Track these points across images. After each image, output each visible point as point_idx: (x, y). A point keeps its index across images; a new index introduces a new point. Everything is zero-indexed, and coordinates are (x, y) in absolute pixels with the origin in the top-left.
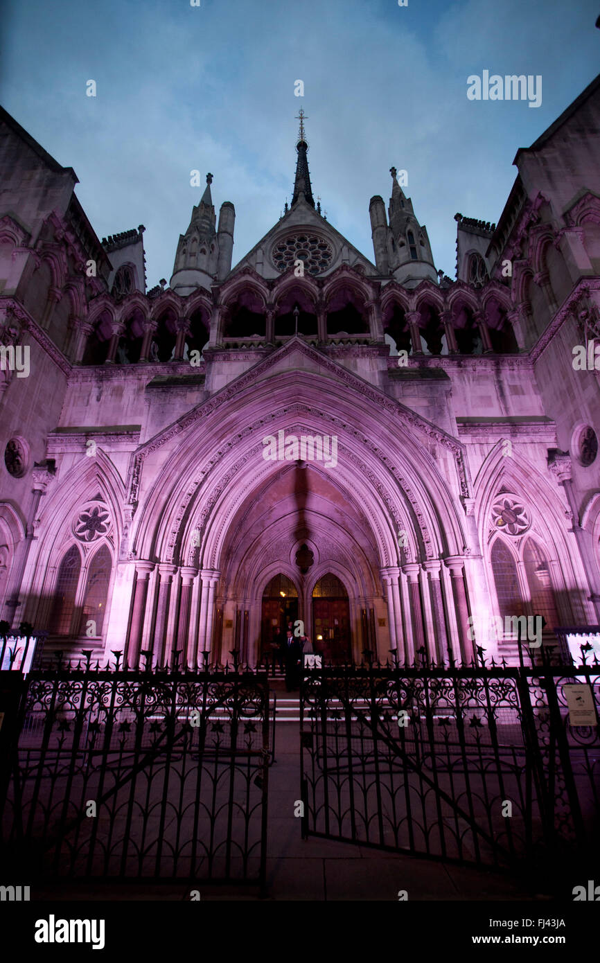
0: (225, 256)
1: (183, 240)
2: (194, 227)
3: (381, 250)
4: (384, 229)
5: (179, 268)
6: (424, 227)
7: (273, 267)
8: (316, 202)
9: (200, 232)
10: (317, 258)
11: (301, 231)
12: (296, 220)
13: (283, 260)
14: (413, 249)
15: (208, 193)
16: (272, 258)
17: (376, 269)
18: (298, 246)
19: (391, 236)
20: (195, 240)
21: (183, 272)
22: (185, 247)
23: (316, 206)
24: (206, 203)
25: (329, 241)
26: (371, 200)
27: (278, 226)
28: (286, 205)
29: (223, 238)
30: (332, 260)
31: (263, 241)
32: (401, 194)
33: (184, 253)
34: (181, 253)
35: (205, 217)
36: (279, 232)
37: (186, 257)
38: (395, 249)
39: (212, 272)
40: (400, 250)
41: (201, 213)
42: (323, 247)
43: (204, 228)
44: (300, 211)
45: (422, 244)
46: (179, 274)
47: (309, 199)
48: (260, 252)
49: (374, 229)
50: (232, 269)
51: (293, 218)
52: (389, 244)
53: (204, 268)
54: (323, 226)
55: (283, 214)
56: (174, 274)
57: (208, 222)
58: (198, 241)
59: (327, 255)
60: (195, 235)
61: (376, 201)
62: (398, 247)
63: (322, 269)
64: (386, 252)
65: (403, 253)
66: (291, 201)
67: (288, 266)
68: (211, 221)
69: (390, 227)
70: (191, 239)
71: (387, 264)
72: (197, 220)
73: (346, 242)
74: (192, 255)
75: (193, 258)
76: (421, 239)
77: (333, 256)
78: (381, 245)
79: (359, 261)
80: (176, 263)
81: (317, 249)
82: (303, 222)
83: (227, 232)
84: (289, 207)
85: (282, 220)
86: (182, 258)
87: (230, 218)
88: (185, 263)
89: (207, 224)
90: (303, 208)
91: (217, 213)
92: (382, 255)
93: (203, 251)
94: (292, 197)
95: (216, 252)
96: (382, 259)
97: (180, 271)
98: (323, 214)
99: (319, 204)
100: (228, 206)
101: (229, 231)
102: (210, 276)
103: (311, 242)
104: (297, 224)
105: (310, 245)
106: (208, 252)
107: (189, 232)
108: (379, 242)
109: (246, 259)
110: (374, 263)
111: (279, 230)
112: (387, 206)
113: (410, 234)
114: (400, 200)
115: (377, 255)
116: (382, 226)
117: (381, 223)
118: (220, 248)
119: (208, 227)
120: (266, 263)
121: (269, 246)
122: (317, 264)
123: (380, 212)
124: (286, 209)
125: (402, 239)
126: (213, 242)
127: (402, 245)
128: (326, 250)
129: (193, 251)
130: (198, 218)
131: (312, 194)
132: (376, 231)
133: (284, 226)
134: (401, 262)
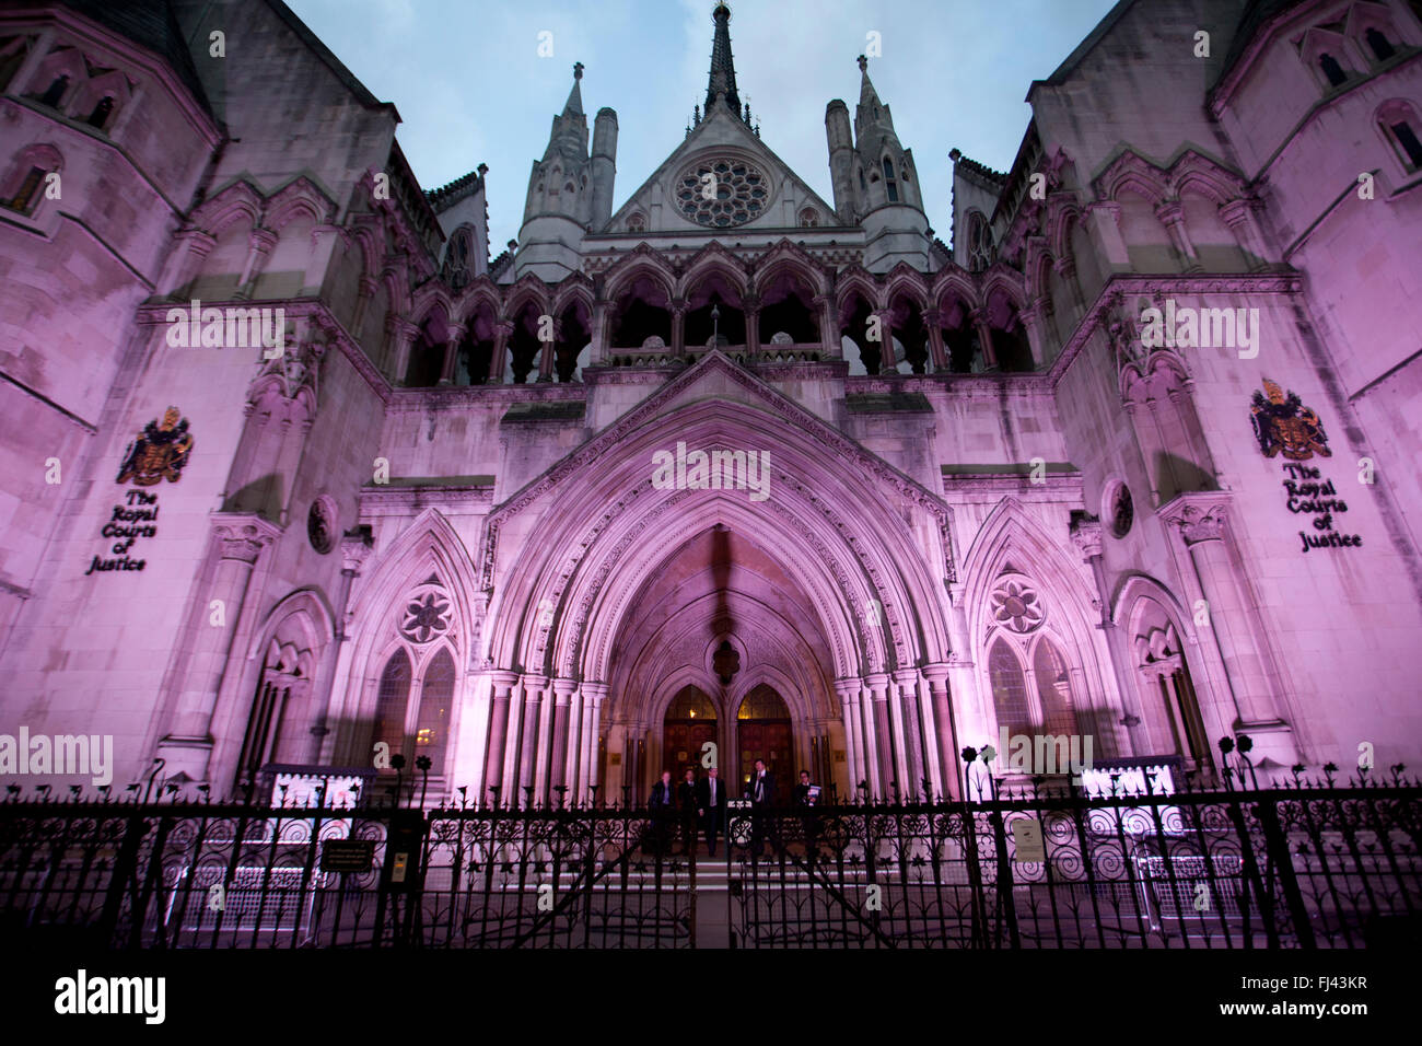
0: (603, 193)
1: (539, 169)
2: (555, 148)
3: (844, 185)
4: (848, 152)
5: (533, 214)
6: (909, 150)
7: (677, 211)
8: (743, 102)
9: (564, 157)
10: (744, 197)
11: (719, 154)
12: (712, 136)
13: (693, 200)
14: (891, 186)
15: (576, 95)
16: (675, 196)
17: (835, 215)
19: (858, 163)
20: (557, 169)
21: (539, 220)
22: (541, 181)
23: (743, 111)
24: (573, 111)
25: (762, 171)
26: (829, 105)
27: (684, 146)
28: (697, 108)
29: (599, 164)
30: (768, 200)
31: (661, 171)
32: (875, 98)
33: (541, 189)
34: (536, 189)
35: (572, 133)
36: (686, 157)
37: (543, 197)
38: (864, 186)
39: (583, 219)
40: (872, 186)
41: (567, 126)
42: (753, 179)
43: (570, 150)
44: (719, 122)
45: (905, 178)
46: (531, 224)
47: (733, 101)
48: (656, 188)
49: (832, 153)
50: (613, 214)
51: (707, 134)
52: (855, 175)
53: (570, 213)
54: (753, 147)
55: (692, 125)
56: (525, 224)
57: (577, 141)
58: (563, 170)
59: (759, 192)
60: (558, 161)
61: (836, 108)
62: (868, 181)
63: (753, 214)
64: (850, 189)
65: (877, 192)
66: (704, 101)
67: (700, 209)
68: (581, 139)
69: (857, 151)
70: (552, 167)
71: (851, 207)
72: (560, 138)
73: (789, 173)
74: (553, 193)
75: (554, 199)
76: (903, 170)
77: (770, 194)
78: (843, 178)
79: (810, 203)
80: (528, 206)
81: (745, 182)
82: (724, 142)
83: (606, 154)
84: (702, 112)
85: (692, 135)
86: (538, 197)
87: (611, 133)
88: (542, 204)
89: (575, 144)
90: (723, 118)
91: (591, 124)
92: (844, 194)
93: (570, 187)
94: (706, 94)
95: (589, 187)
96: (844, 199)
97: (535, 218)
98: (753, 124)
99: (747, 107)
100: (607, 115)
101: (609, 152)
102: (581, 226)
103: (735, 171)
104: (714, 143)
105: (734, 176)
106: (576, 188)
107: (548, 155)
108: (840, 172)
109: (634, 199)
110: (832, 205)
111: (686, 153)
112: (853, 115)
113: (887, 161)
114: (873, 109)
115: (836, 194)
116: (844, 148)
117: (844, 142)
118: (596, 180)
119: (576, 148)
120: (666, 205)
121: (672, 176)
122: (745, 207)
123: (842, 126)
124: (697, 115)
125: (874, 170)
126: (586, 173)
127: (875, 178)
128: (759, 185)
129: (554, 187)
130: (561, 134)
131: (736, 90)
132: (835, 155)
133: (693, 147)
134: (874, 206)
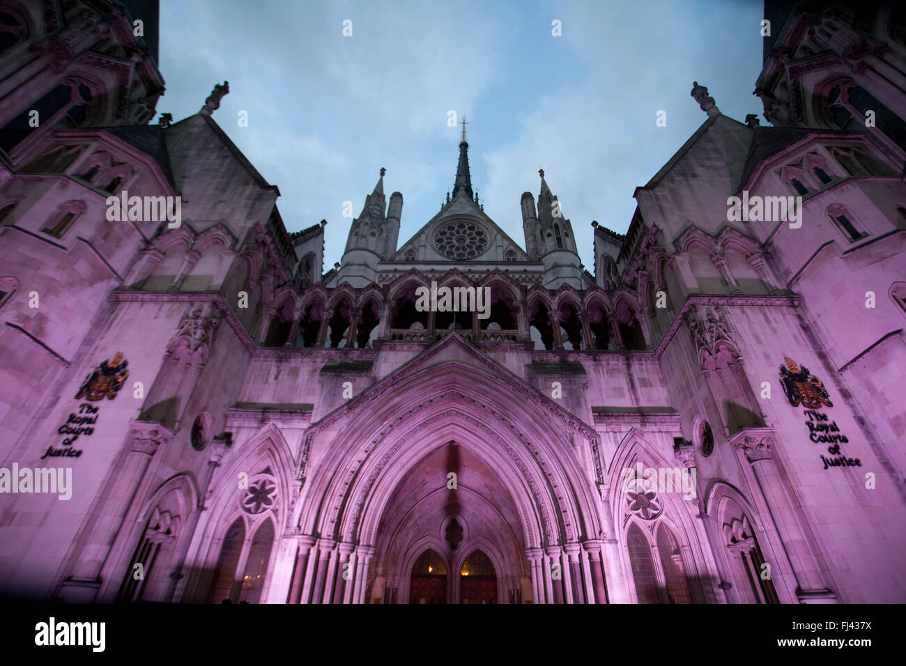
0: (392, 238)
1: (356, 223)
2: (366, 213)
3: (531, 238)
4: (534, 220)
5: (350, 248)
6: (569, 220)
7: (434, 249)
8: (475, 192)
9: (371, 217)
10: (474, 243)
11: (461, 219)
12: (459, 209)
13: (444, 243)
14: (559, 239)
15: (380, 185)
16: (434, 241)
17: (526, 255)
18: (458, 232)
19: (539, 227)
20: (367, 224)
21: (354, 252)
22: (357, 230)
23: (474, 196)
24: (378, 193)
25: (485, 229)
26: (523, 195)
27: (440, 214)
28: (448, 194)
29: (391, 222)
30: (488, 245)
31: (426, 227)
32: (549, 192)
33: (356, 234)
34: (353, 234)
35: (377, 204)
36: (441, 220)
37: (358, 238)
38: (543, 239)
39: (379, 252)
40: (547, 239)
41: (374, 201)
42: (479, 233)
43: (375, 213)
44: (460, 202)
45: (567, 235)
46: (348, 254)
47: (469, 191)
48: (423, 237)
49: (525, 220)
50: (397, 249)
51: (453, 208)
52: (538, 233)
53: (372, 248)
54: (480, 216)
55: (445, 203)
56: (345, 253)
57: (379, 209)
58: (370, 225)
59: (482, 241)
60: (367, 220)
61: (527, 197)
62: (545, 236)
63: (479, 253)
64: (535, 240)
65: (550, 243)
66: (452, 190)
67: (448, 249)
68: (381, 208)
69: (539, 220)
70: (363, 223)
71: (536, 251)
72: (370, 207)
73: (500, 231)
74: (363, 237)
75: (363, 239)
76: (565, 231)
77: (489, 239)
78: (531, 234)
79: (511, 248)
80: (348, 243)
81: (474, 235)
82: (463, 212)
83: (395, 217)
84: (451, 196)
85: (444, 209)
86: (354, 238)
87: (399, 205)
88: (356, 243)
89: (378, 211)
90: (463, 200)
91: (387, 200)
92: (531, 243)
93: (373, 234)
94: (454, 187)
95: (384, 235)
96: (532, 246)
97: (352, 250)
98: (480, 203)
99: (477, 194)
100: (397, 196)
101: (397, 216)
102: (378, 256)
103: (469, 228)
104: (457, 213)
105: (468, 232)
106: (377, 235)
107: (362, 216)
108: (529, 232)
109: (410, 242)
110: (524, 249)
111: (441, 218)
112: (536, 201)
113: (556, 226)
114: (547, 197)
115: (527, 243)
116: (532, 218)
117: (531, 215)
118: (388, 231)
119: (378, 213)
120: (428, 246)
121: (432, 230)
122: (474, 249)
123: (530, 206)
124: (448, 198)
125: (549, 231)
126: (383, 226)
127: (549, 235)
128: (483, 236)
129: (365, 234)
130: (370, 205)
131: (471, 185)
132: (526, 222)
133: (445, 215)
134: (549, 250)
